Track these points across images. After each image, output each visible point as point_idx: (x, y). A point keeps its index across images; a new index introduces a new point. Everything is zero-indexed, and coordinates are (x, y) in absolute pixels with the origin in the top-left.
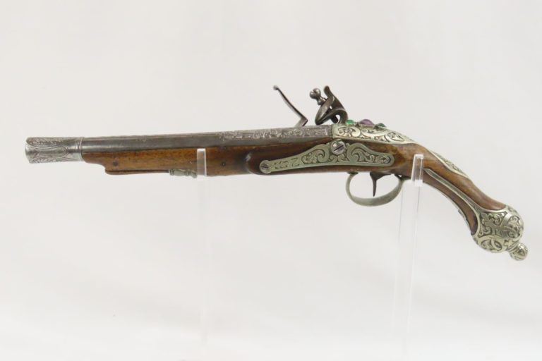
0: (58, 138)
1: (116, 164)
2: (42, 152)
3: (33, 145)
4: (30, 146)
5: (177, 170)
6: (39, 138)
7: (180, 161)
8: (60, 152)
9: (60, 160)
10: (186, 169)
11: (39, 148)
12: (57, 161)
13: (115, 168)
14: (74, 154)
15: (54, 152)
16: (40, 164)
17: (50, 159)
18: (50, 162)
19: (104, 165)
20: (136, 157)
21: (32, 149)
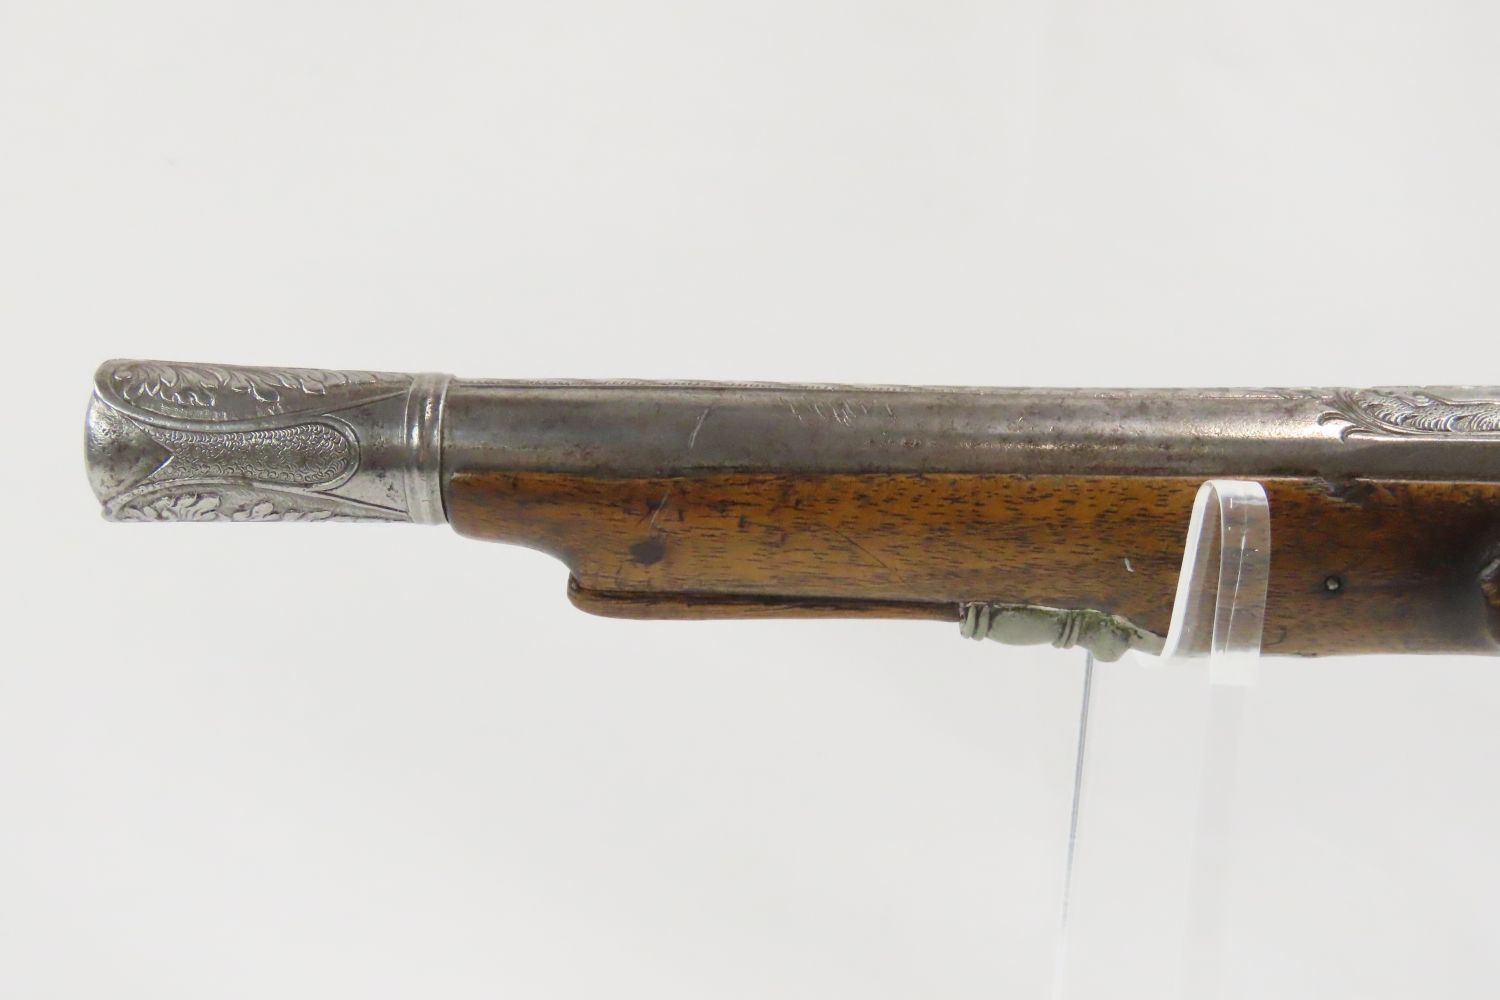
0: (295, 374)
1: (649, 552)
2: (194, 456)
3: (137, 402)
4: (115, 410)
5: (1024, 609)
6: (176, 367)
7: (1061, 552)
8: (306, 458)
9: (300, 512)
10: (1076, 602)
11: (172, 430)
12: (277, 513)
13: (638, 576)
14: (393, 478)
15: (270, 457)
16: (171, 527)
17: (237, 498)
18: (231, 515)
19: (569, 555)
20: (788, 518)
21: (132, 432)
